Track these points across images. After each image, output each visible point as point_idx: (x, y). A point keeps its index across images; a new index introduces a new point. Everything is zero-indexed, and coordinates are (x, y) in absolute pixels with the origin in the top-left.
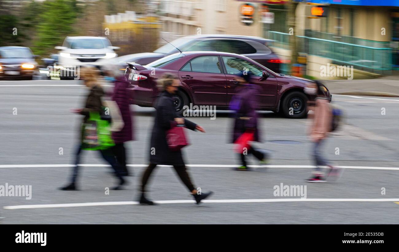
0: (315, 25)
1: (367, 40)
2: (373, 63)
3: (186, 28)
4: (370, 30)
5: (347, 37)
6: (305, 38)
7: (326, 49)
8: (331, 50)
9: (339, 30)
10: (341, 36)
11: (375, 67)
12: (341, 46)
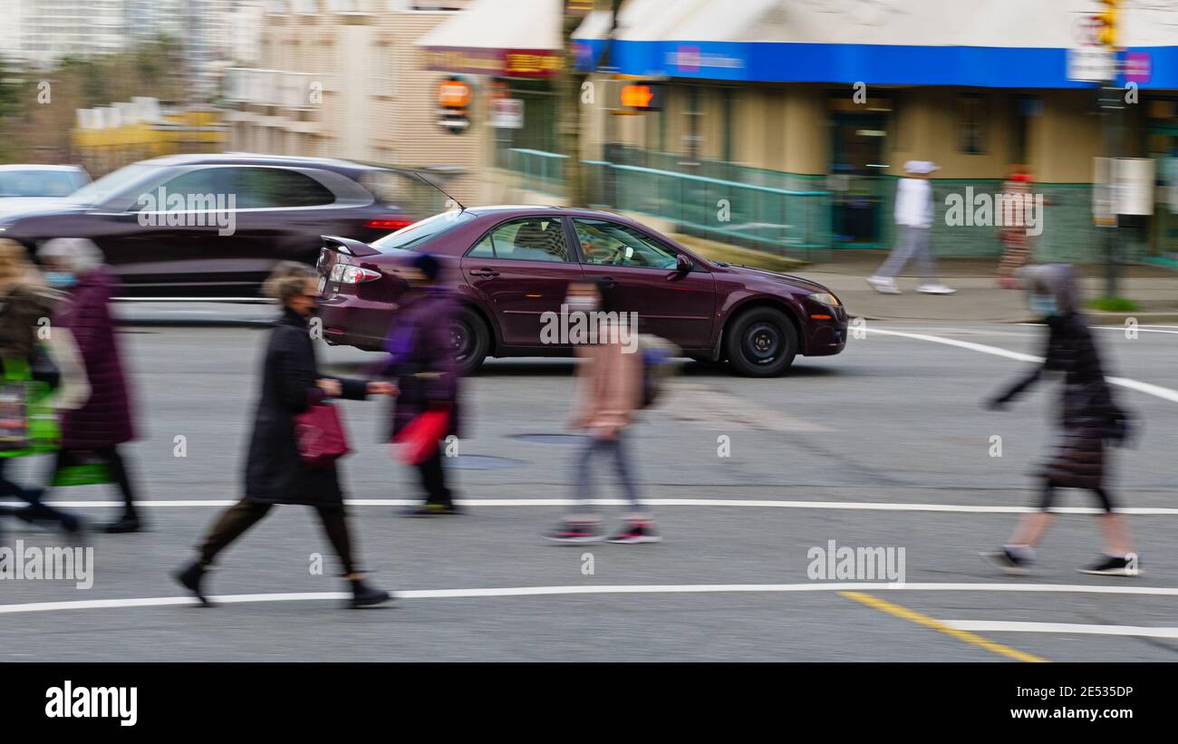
0: (631, 131)
1: (766, 171)
2: (783, 229)
3: (292, 142)
4: (774, 147)
5: (717, 164)
6: (606, 166)
7: (660, 196)
8: (673, 197)
9: (693, 146)
10: (700, 162)
11: (787, 242)
12: (700, 188)
